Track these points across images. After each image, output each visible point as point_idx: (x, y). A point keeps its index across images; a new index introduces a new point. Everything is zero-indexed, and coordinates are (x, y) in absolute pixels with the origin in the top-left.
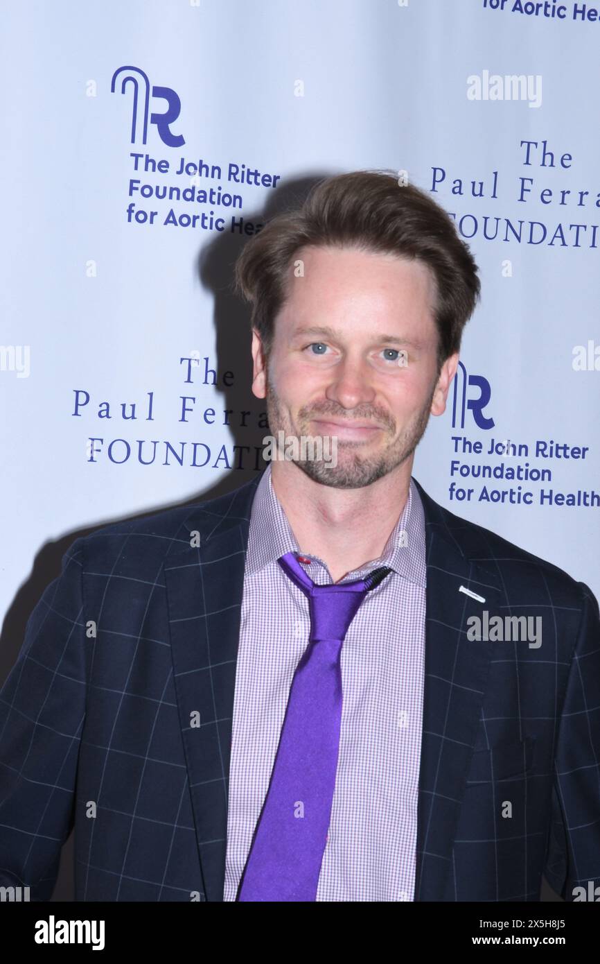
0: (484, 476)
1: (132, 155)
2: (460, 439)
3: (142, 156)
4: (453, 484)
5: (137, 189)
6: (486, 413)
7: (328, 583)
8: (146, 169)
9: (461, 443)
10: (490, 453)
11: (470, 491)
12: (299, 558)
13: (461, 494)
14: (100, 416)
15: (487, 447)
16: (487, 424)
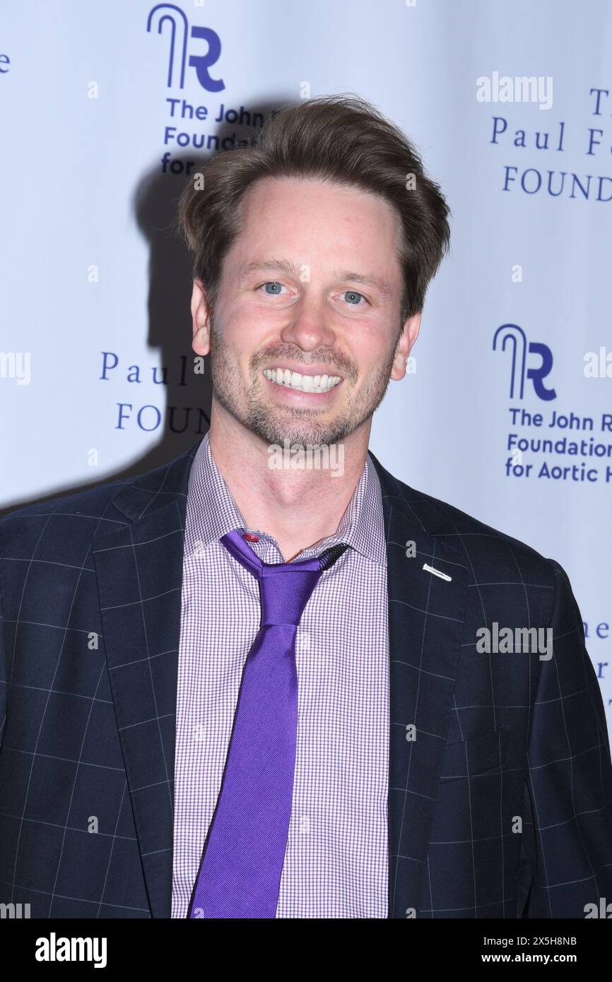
0: (544, 450)
1: (168, 100)
2: (518, 410)
3: (178, 101)
4: (510, 459)
5: (172, 137)
6: (548, 383)
7: (279, 562)
8: (183, 115)
9: (519, 415)
10: (552, 426)
11: (529, 467)
12: (245, 536)
13: (518, 470)
14: (129, 380)
15: (548, 420)
16: (548, 395)
